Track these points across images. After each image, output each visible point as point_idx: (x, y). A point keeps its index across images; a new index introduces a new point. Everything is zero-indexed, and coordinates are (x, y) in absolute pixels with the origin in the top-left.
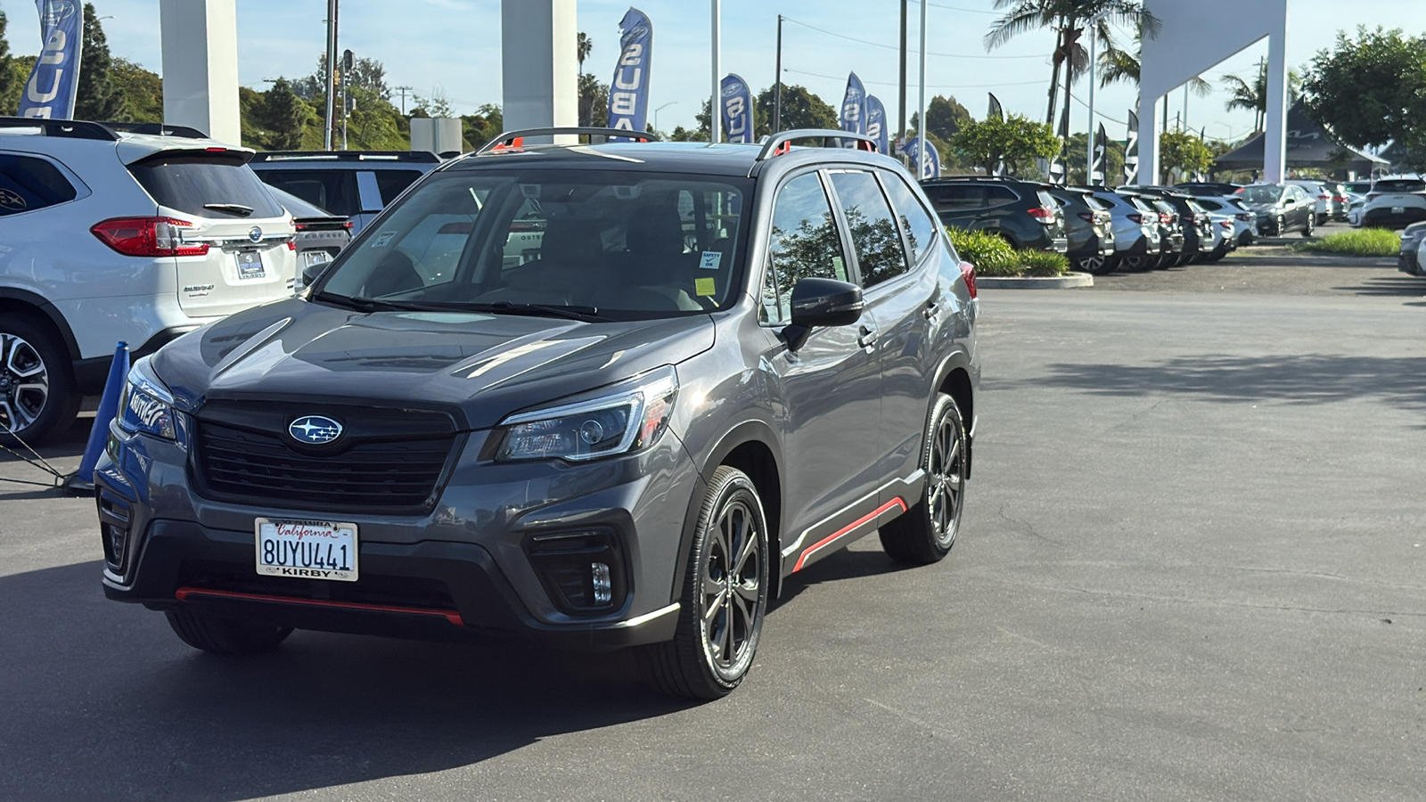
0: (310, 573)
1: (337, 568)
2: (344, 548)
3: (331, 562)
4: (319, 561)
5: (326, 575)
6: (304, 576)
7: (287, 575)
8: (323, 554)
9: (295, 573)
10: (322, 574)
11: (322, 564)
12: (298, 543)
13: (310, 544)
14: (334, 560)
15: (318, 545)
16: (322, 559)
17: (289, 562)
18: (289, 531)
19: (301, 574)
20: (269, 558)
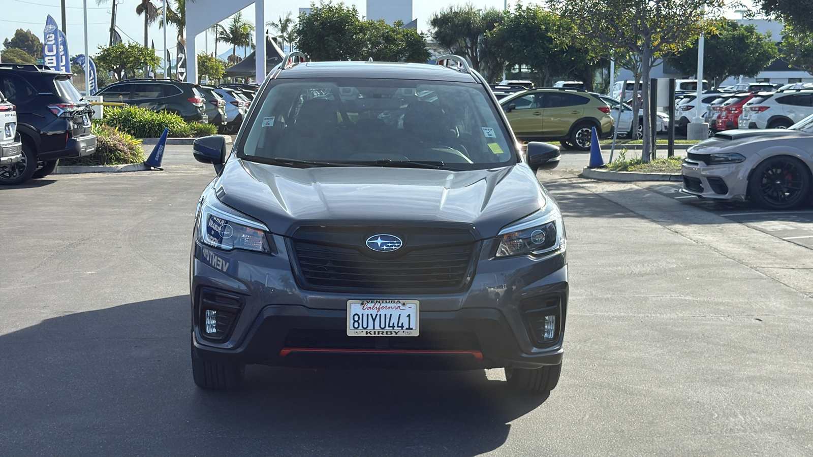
0: (385, 333)
1: (404, 328)
2: (409, 316)
3: (400, 325)
4: (391, 325)
5: (396, 334)
6: (381, 335)
7: (369, 335)
8: (394, 320)
9: (375, 334)
10: (393, 333)
11: (393, 327)
12: (377, 315)
13: (385, 315)
14: (402, 324)
15: (391, 315)
16: (393, 324)
17: (371, 327)
18: (370, 308)
19: (378, 334)
20: (356, 325)
